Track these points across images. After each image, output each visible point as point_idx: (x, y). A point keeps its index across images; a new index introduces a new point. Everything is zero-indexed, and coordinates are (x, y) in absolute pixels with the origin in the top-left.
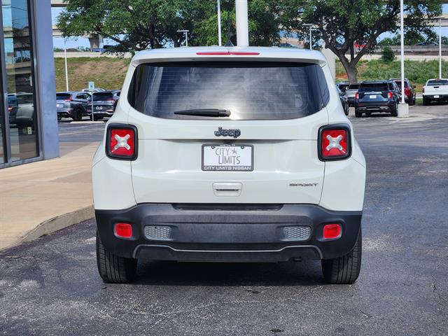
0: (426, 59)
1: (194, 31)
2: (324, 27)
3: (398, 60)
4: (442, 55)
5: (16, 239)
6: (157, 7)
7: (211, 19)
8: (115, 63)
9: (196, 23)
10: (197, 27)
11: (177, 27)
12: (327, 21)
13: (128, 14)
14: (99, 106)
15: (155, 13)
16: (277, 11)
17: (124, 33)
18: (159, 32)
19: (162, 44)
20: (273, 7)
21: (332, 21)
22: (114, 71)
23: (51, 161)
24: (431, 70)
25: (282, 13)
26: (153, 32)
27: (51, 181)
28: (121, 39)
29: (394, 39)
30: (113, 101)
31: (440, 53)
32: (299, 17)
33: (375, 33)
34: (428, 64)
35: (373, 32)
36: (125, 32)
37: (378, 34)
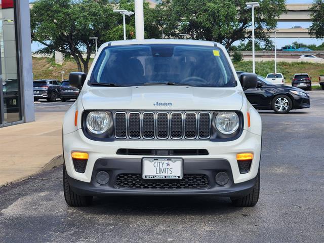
0: (263, 61)
1: (102, 38)
2: (195, 36)
3: (243, 61)
4: (277, 57)
5: (38, 169)
6: (76, 20)
7: (114, 29)
8: (40, 61)
9: (103, 33)
10: (103, 35)
11: (89, 35)
12: (197, 32)
13: (53, 25)
14: (37, 91)
15: (73, 25)
16: (161, 25)
17: (49, 40)
18: (75, 38)
19: (78, 47)
20: (158, 22)
21: (201, 32)
22: (39, 67)
23: (30, 123)
24: (267, 68)
25: (164, 26)
26: (71, 39)
27: (41, 135)
28: (48, 44)
29: (239, 46)
30: (47, 88)
31: (276, 56)
32: (177, 29)
33: (230, 41)
34: (264, 64)
35: (229, 41)
36: (51, 38)
37: (232, 42)
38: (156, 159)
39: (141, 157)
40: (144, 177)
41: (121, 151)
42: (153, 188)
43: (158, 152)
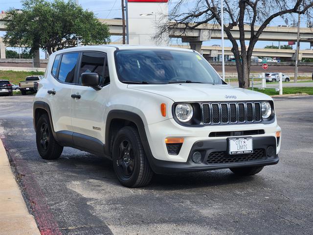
38: (237, 139)
39: (226, 137)
40: (230, 154)
41: (212, 134)
42: (237, 161)
43: (235, 133)
